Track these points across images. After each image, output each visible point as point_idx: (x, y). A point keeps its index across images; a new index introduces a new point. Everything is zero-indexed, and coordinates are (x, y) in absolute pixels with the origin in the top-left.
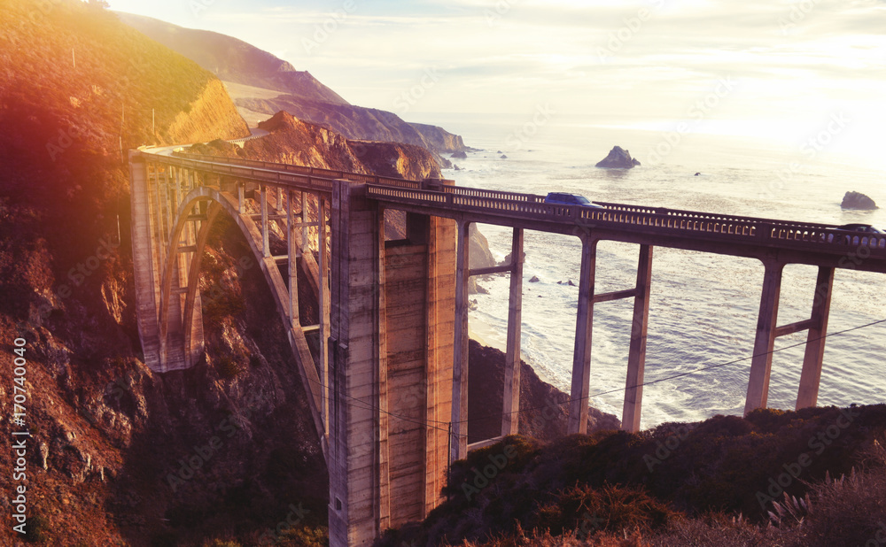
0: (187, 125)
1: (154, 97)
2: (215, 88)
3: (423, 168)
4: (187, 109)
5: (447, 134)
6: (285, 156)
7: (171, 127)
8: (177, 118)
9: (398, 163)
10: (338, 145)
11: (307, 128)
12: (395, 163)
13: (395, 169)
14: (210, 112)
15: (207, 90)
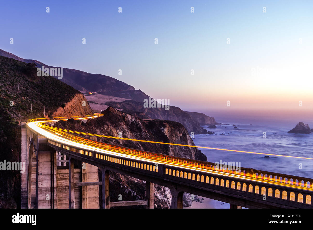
0: (62, 113)
1: (49, 101)
2: (79, 97)
3: (178, 133)
4: (63, 106)
5: (207, 117)
6: (106, 126)
7: (54, 113)
8: (58, 110)
9: (165, 130)
10: (135, 121)
11: (121, 114)
12: (163, 130)
13: (163, 133)
14: (74, 107)
15: (75, 98)
